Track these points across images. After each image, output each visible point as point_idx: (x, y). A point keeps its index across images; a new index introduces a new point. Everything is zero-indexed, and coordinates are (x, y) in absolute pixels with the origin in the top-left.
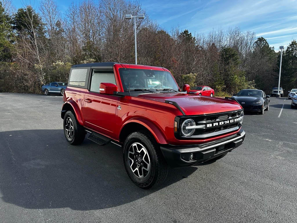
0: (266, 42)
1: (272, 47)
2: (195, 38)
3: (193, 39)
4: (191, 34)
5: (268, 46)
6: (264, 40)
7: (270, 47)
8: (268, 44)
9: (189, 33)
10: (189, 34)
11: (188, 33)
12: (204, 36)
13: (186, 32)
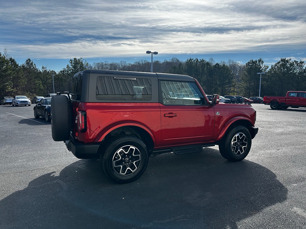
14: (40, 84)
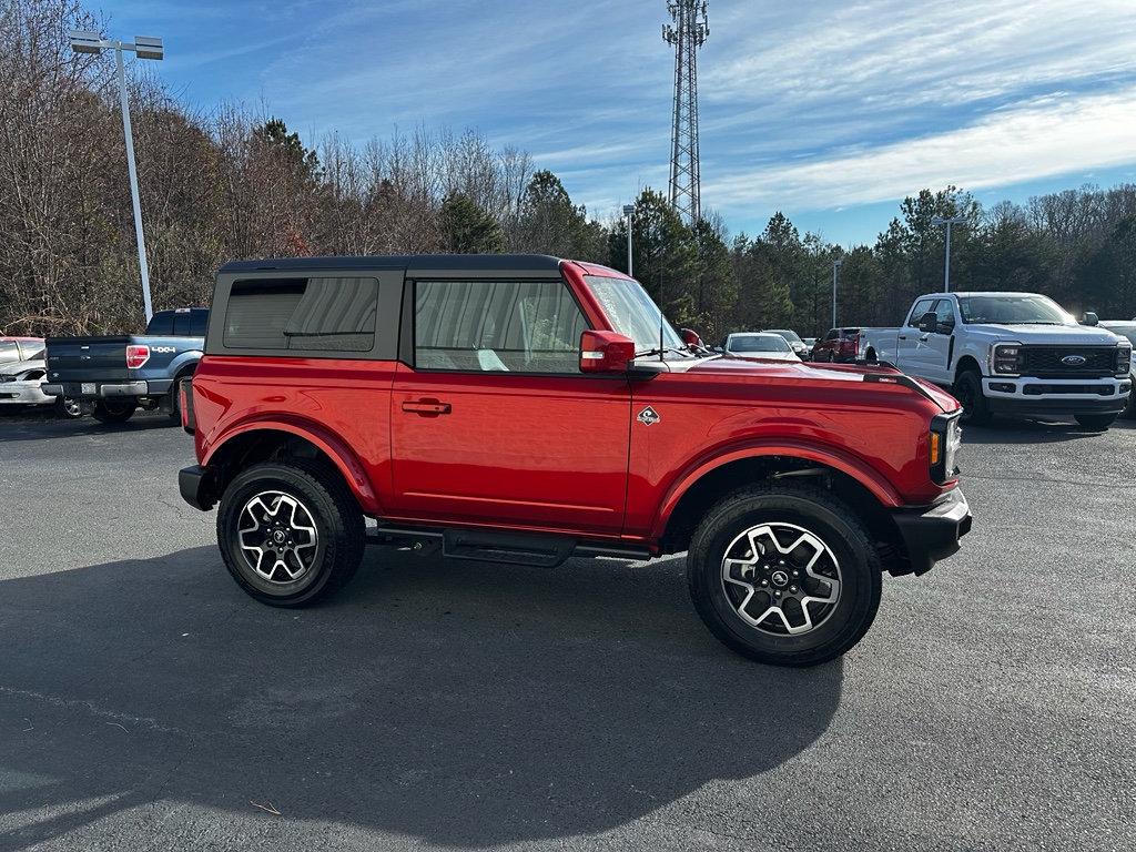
0: (562, 190)
1: (578, 206)
2: (314, 153)
3: (309, 157)
4: (296, 136)
5: (569, 202)
6: (555, 181)
7: (573, 204)
8: (566, 194)
9: (289, 134)
10: (289, 139)
11: (284, 131)
12: (352, 151)
13: (275, 128)
14: (783, 299)
